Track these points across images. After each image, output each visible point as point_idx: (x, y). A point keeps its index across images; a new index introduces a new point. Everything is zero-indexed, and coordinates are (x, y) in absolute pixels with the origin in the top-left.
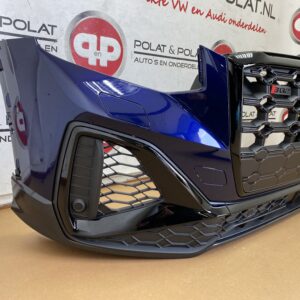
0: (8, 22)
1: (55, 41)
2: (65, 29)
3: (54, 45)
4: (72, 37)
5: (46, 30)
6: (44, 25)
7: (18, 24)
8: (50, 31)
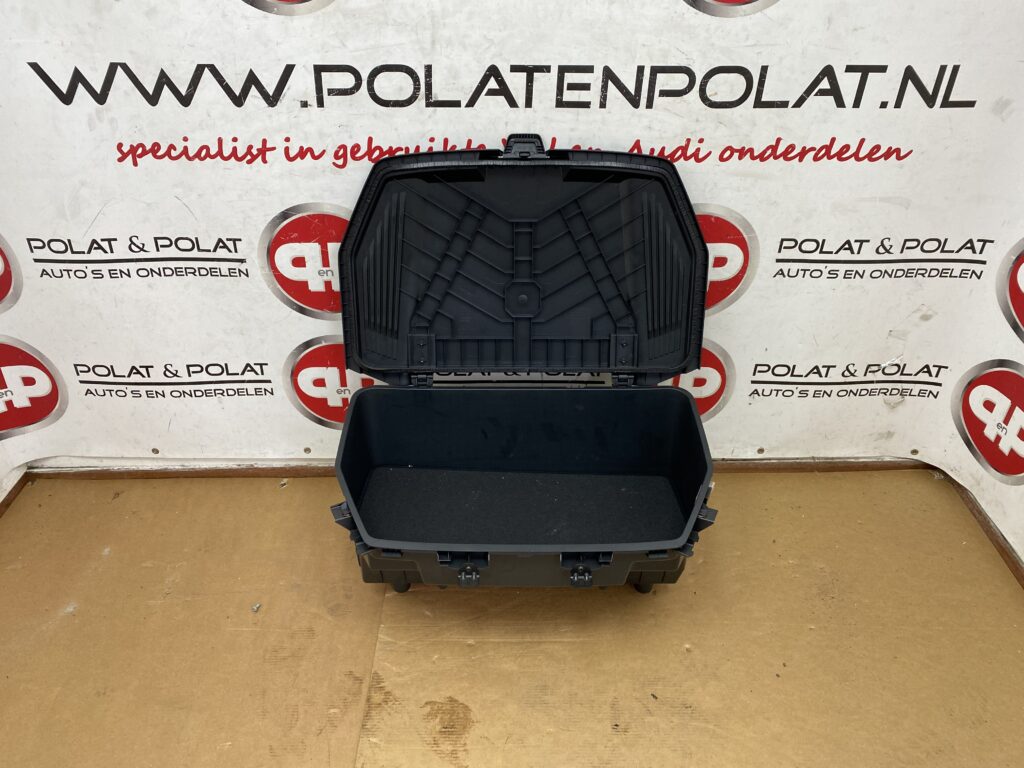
0: (168, 242)
1: (242, 261)
2: (256, 242)
3: (243, 267)
4: (271, 253)
5: (225, 246)
6: (220, 240)
7: (183, 244)
8: (232, 249)
